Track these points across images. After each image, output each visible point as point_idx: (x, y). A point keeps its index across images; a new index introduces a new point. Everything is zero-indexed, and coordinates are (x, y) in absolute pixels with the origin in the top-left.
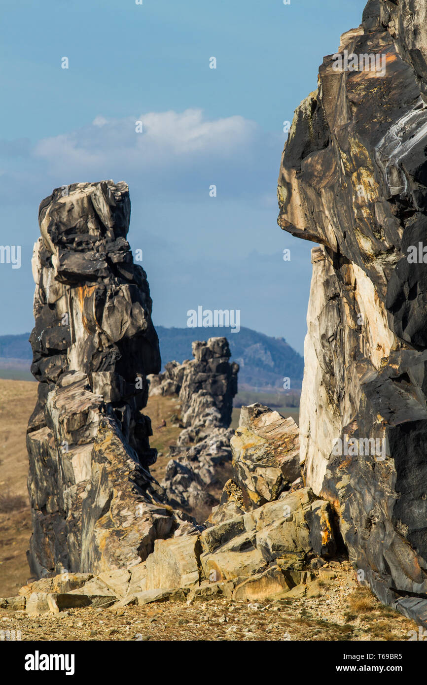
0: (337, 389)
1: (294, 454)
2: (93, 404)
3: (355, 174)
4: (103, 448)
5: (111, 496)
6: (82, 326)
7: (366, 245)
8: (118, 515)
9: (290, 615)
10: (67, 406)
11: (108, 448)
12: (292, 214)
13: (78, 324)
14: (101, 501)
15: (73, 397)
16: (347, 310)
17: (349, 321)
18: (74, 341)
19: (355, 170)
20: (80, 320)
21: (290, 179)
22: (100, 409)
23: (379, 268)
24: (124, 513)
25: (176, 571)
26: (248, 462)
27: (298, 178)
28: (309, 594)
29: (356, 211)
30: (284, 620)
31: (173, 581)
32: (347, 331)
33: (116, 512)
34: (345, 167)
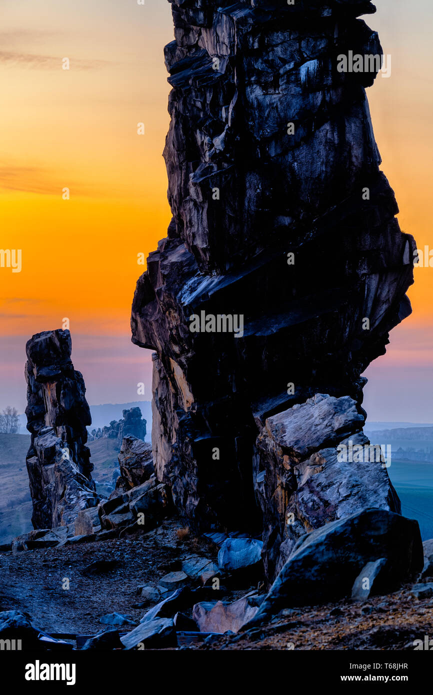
0: (169, 425)
1: (151, 461)
2: (56, 442)
3: (168, 312)
4: (60, 465)
5: (65, 489)
6: (50, 403)
7: (176, 349)
8: (69, 498)
9: (148, 544)
10: (44, 445)
11: (62, 464)
12: (139, 336)
13: (48, 402)
14: (60, 491)
15: (46, 440)
16: (170, 384)
17: (172, 390)
18: (47, 411)
19: (167, 310)
20: (49, 400)
21: (136, 317)
22: (60, 445)
23: (184, 360)
24: (72, 497)
25: (89, 525)
26: (127, 466)
27: (140, 317)
28: (158, 533)
29: (169, 331)
30: (145, 547)
31: (88, 531)
32: (172, 395)
33: (68, 497)
34: (163, 309)
